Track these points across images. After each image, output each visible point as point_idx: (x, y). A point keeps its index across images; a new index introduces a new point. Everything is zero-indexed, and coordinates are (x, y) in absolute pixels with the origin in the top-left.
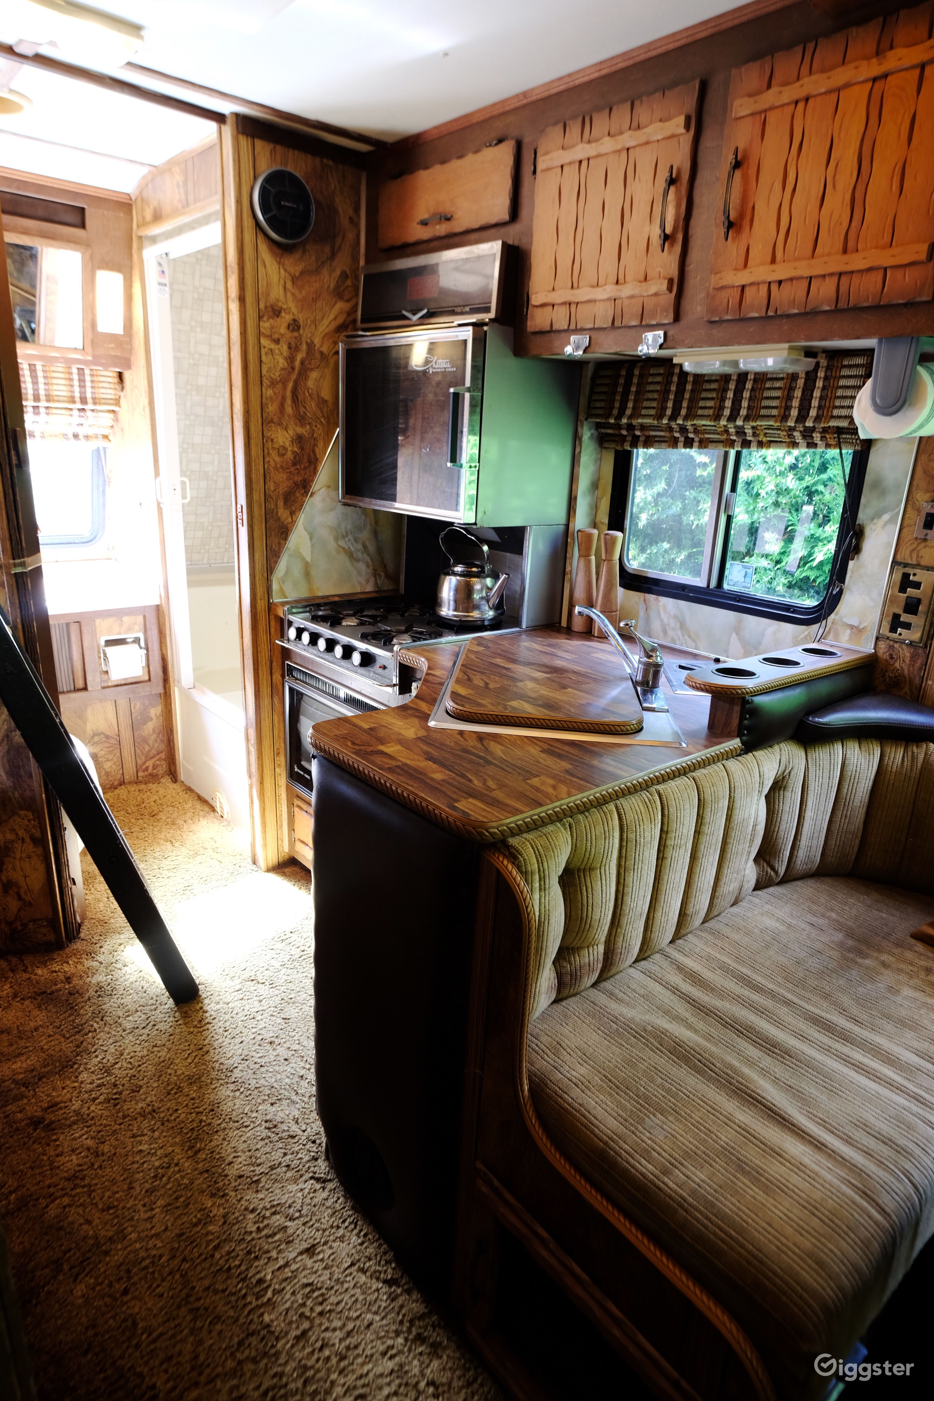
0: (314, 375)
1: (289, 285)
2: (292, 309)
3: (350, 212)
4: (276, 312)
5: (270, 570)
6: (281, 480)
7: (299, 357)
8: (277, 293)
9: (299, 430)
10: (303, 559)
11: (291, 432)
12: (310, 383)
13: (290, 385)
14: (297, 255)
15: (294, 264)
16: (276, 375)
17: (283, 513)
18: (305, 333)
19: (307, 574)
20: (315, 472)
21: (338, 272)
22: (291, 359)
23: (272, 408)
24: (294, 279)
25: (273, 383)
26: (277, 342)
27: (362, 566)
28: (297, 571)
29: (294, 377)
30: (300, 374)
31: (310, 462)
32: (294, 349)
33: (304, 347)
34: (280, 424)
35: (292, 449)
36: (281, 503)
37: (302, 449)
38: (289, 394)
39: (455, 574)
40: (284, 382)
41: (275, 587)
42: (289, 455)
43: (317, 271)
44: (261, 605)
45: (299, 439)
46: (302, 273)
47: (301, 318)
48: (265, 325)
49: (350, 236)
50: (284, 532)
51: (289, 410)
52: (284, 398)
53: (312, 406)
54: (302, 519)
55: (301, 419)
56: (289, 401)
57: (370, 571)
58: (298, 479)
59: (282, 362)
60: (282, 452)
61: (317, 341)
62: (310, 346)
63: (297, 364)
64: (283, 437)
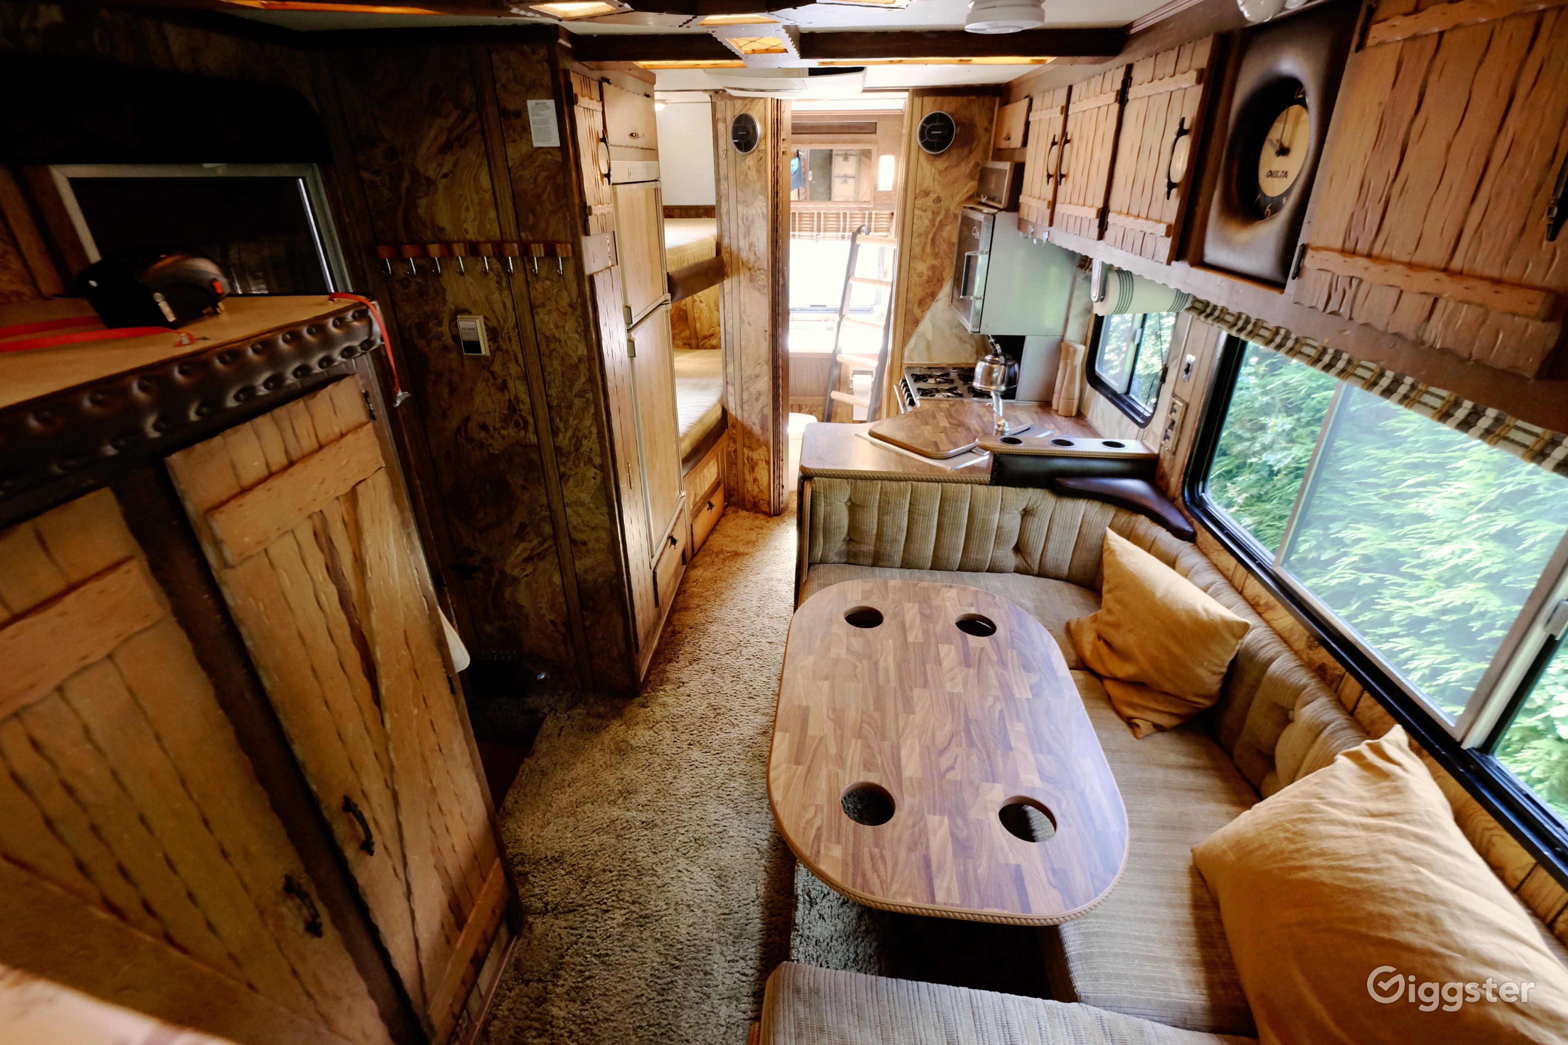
0: (948, 228)
1: (937, 177)
2: (938, 190)
3: (986, 124)
4: (927, 194)
5: (904, 344)
6: (918, 292)
7: (939, 218)
8: (928, 183)
9: (934, 262)
10: (927, 339)
11: (928, 263)
12: (945, 234)
13: (931, 235)
14: (946, 156)
15: (941, 164)
16: (922, 230)
17: (917, 311)
18: (944, 204)
19: (928, 348)
20: (941, 286)
21: (972, 163)
22: (933, 220)
23: (917, 250)
24: (940, 172)
25: (920, 235)
26: (925, 211)
27: (968, 347)
28: (922, 345)
29: (934, 230)
30: (938, 228)
31: (938, 280)
32: (935, 213)
33: (943, 212)
34: (921, 259)
35: (927, 273)
36: (916, 305)
37: (934, 273)
38: (929, 241)
39: (985, 361)
40: (927, 234)
41: (906, 354)
42: (925, 278)
43: (958, 165)
44: (897, 364)
45: (933, 268)
46: (947, 168)
47: (942, 195)
48: (919, 202)
49: (984, 140)
50: (916, 322)
51: (928, 250)
52: (926, 243)
53: (944, 247)
54: (928, 316)
55: (936, 255)
56: (929, 245)
57: (974, 350)
58: (929, 291)
59: (927, 222)
60: (920, 275)
61: (952, 208)
62: (947, 211)
63: (937, 223)
64: (922, 267)
